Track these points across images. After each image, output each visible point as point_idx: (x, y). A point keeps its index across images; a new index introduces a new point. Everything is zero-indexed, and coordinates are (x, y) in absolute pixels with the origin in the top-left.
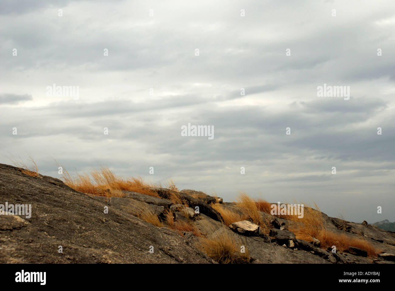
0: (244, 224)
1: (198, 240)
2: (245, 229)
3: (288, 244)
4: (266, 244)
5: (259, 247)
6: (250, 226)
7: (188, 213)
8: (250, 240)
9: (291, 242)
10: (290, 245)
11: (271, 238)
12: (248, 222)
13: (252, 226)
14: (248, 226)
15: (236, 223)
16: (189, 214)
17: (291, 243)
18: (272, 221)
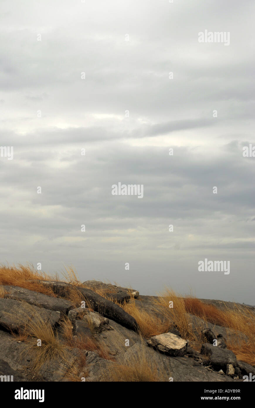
0: (167, 338)
1: (104, 366)
2: (168, 347)
3: (225, 369)
4: (196, 368)
5: (186, 375)
6: (176, 341)
7: (92, 322)
8: (175, 363)
9: (230, 367)
10: (229, 371)
11: (203, 358)
12: (172, 335)
13: (178, 341)
14: (172, 341)
15: (157, 337)
16: (94, 324)
17: (230, 369)
18: (204, 332)
